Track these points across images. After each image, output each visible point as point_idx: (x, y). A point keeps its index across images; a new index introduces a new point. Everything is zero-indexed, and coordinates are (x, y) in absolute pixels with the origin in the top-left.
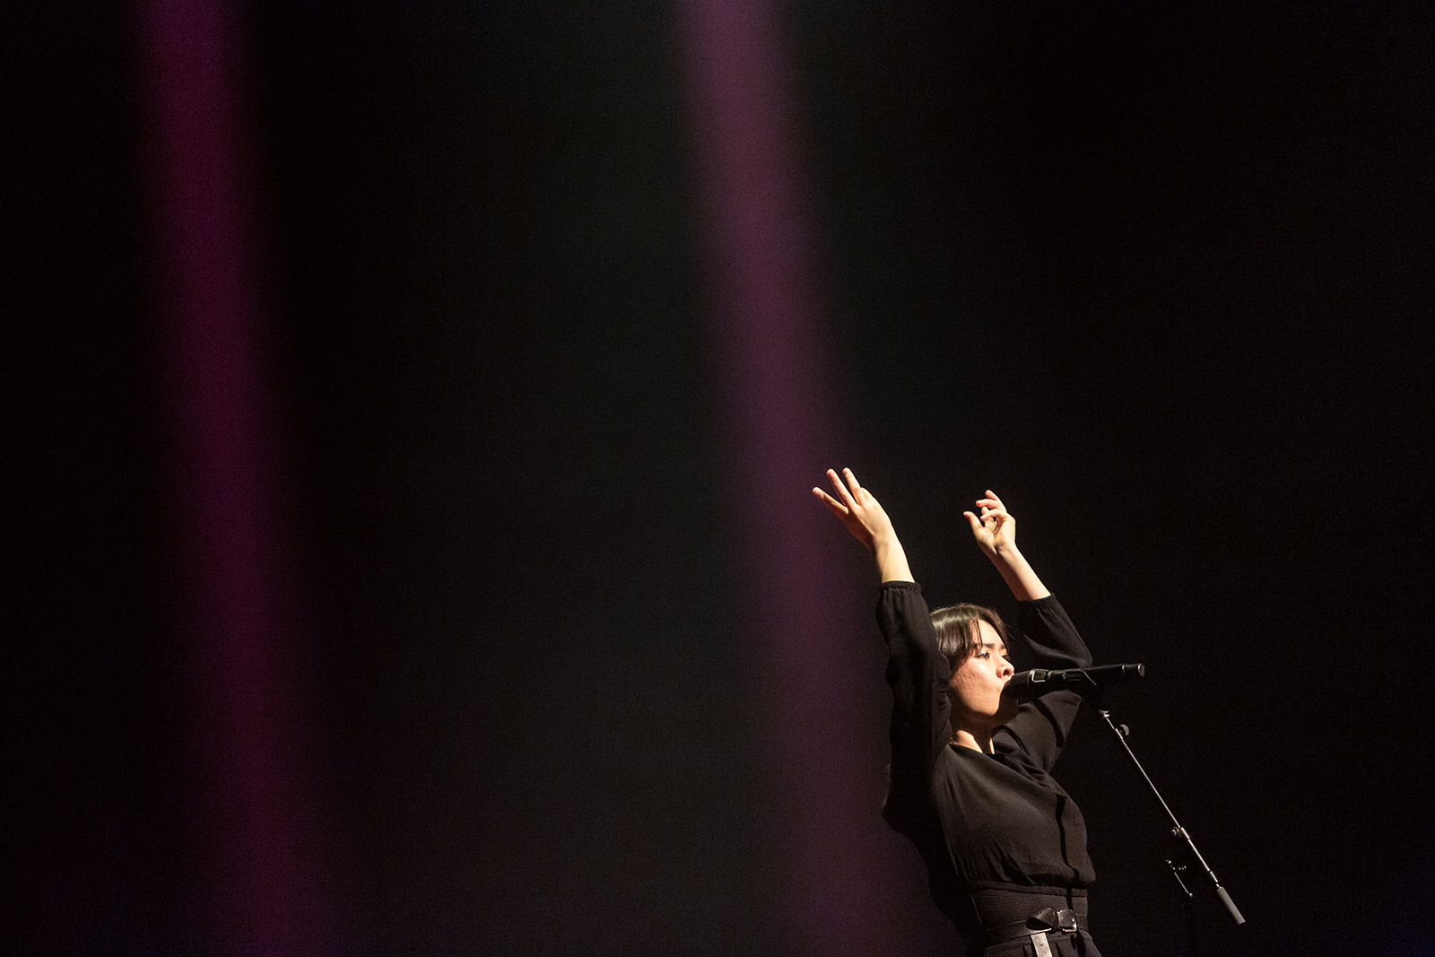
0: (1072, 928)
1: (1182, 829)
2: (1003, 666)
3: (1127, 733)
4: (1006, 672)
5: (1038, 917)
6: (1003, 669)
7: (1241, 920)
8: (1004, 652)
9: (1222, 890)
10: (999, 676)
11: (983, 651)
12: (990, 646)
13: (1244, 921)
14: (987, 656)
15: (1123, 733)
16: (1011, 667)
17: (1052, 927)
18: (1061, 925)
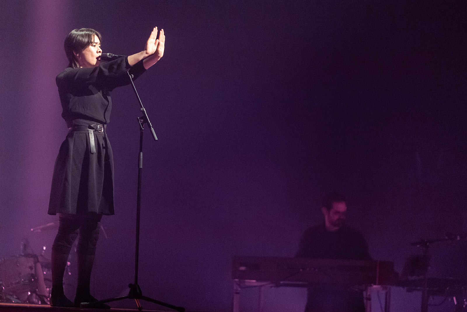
0: (102, 131)
1: (144, 108)
2: (99, 50)
3: (133, 77)
4: (100, 52)
5: (92, 126)
6: (99, 51)
7: (157, 139)
8: (100, 45)
9: (152, 129)
10: (97, 53)
11: (94, 45)
12: (96, 43)
14: (95, 46)
15: (132, 77)
16: (101, 51)
17: (96, 130)
18: (98, 129)
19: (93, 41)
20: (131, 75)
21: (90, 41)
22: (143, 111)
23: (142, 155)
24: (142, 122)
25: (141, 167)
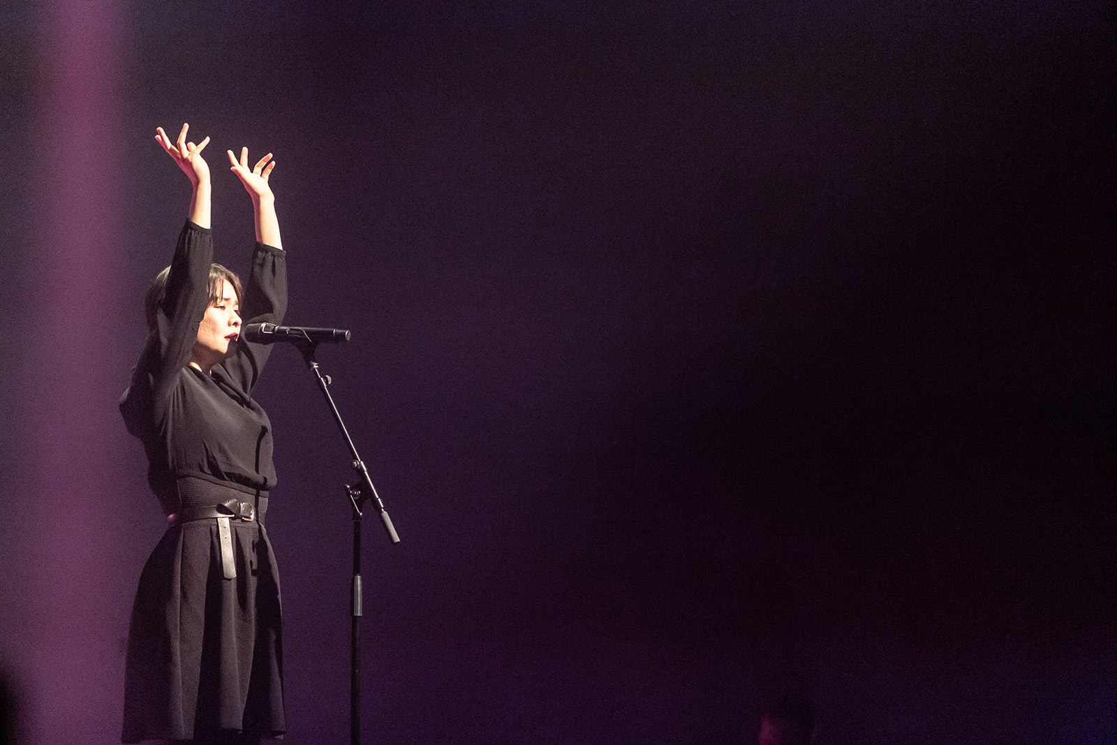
0: (250, 518)
1: (362, 462)
2: (233, 318)
3: (330, 383)
4: (236, 324)
5: (226, 505)
6: (233, 321)
7: (397, 539)
8: (237, 308)
9: (385, 514)
10: (229, 325)
11: (222, 304)
12: (227, 300)
13: (399, 540)
14: (223, 308)
15: (327, 382)
16: (240, 321)
17: (236, 516)
18: (242, 514)
19: (218, 295)
20: (326, 379)
21: (212, 295)
22: (359, 468)
23: (359, 582)
24: (356, 498)
25: (359, 615)
